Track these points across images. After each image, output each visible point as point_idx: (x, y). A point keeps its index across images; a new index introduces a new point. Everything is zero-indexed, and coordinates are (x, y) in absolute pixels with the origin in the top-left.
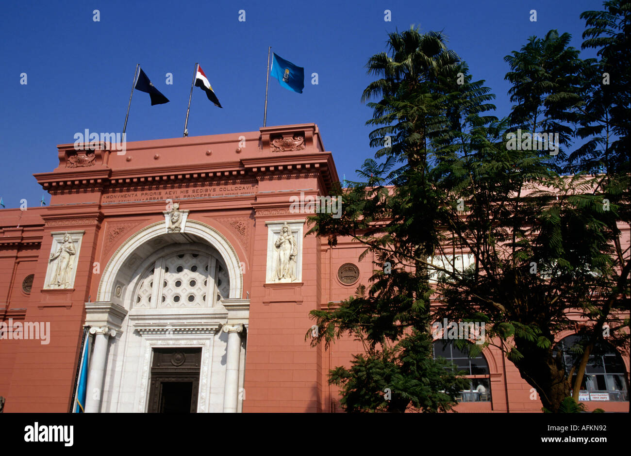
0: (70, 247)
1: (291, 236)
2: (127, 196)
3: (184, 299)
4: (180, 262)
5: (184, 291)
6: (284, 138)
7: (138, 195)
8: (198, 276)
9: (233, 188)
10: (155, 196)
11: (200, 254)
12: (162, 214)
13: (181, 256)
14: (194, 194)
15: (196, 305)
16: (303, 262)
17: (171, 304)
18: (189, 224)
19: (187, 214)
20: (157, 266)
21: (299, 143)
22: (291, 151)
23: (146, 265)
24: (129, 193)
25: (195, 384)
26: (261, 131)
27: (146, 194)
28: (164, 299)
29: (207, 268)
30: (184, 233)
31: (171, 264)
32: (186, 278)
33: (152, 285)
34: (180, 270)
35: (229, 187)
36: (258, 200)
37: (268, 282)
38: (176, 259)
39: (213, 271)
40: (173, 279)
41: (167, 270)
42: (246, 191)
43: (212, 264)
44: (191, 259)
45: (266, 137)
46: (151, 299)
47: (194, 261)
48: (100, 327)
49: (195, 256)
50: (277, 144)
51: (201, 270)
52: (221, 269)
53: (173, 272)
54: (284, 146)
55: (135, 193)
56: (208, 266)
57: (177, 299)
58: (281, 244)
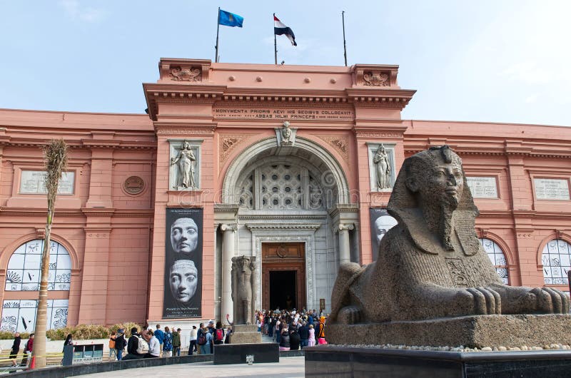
0: (190, 153)
1: (386, 155)
2: (237, 111)
3: (282, 202)
4: (275, 171)
5: (282, 195)
6: (374, 75)
7: (247, 111)
8: (293, 183)
9: (333, 113)
10: (264, 114)
11: (292, 165)
12: (273, 130)
13: (275, 167)
14: (299, 114)
15: (293, 207)
17: (271, 206)
18: (297, 140)
19: (296, 131)
20: (257, 173)
21: (384, 80)
22: (379, 86)
23: (248, 172)
24: (239, 109)
25: (299, 272)
26: (356, 67)
27: (255, 111)
28: (265, 202)
29: (299, 178)
30: (294, 147)
31: (266, 173)
32: (282, 184)
33: (252, 189)
34: (275, 177)
35: (330, 111)
36: (358, 124)
37: (372, 191)
38: (271, 168)
39: (307, 180)
40: (271, 185)
41: (264, 177)
42: (344, 115)
43: (305, 174)
44: (283, 169)
45: (360, 72)
46: (252, 202)
47: (287, 172)
48: (229, 225)
49: (287, 167)
50: (368, 80)
51: (294, 179)
52: (311, 178)
53: (269, 179)
54: (374, 81)
55: (245, 109)
56: (299, 176)
57: (276, 202)
58: (380, 161)
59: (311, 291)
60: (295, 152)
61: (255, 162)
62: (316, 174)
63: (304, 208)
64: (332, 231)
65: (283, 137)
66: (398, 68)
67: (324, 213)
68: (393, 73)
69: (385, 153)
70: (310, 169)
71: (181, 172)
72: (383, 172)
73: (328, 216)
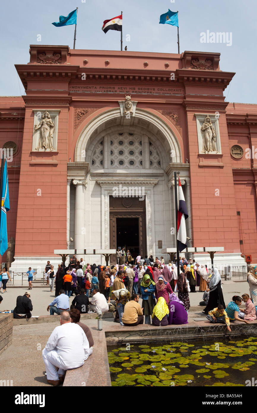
0: (50, 121)
1: (212, 125)
2: (88, 88)
3: (126, 163)
4: (121, 138)
5: (126, 157)
6: (200, 60)
7: (97, 87)
8: (136, 148)
9: (167, 90)
10: (110, 90)
11: (135, 133)
12: (117, 103)
13: (121, 134)
14: (139, 91)
15: (136, 167)
16: (221, 142)
17: (117, 166)
18: (137, 112)
19: (136, 104)
20: (106, 139)
21: (209, 65)
22: (205, 69)
23: (99, 138)
24: (90, 86)
25: (141, 219)
26: (186, 54)
27: (103, 87)
28: (112, 163)
29: (141, 143)
30: (135, 117)
31: (114, 139)
32: (126, 148)
33: (102, 153)
34: (121, 143)
35: (164, 89)
36: (187, 99)
37: (200, 153)
38: (118, 136)
39: (147, 145)
40: (118, 149)
41: (112, 143)
42: (176, 92)
43: (146, 140)
44: (128, 136)
45: (189, 58)
46: (102, 163)
47: (131, 138)
48: (80, 180)
49: (131, 134)
50: (195, 64)
51: (137, 144)
52: (150, 144)
53: (116, 144)
54: (200, 66)
55: (95, 86)
56: (141, 142)
57: (121, 163)
58: (206, 129)
59: (150, 234)
60: (136, 121)
61: (104, 130)
62: (154, 140)
63: (144, 168)
64: (168, 186)
65: (125, 109)
66: (220, 55)
67: (161, 171)
68: (215, 59)
69: (211, 122)
70: (150, 136)
71: (42, 137)
72: (209, 138)
73: (165, 174)
